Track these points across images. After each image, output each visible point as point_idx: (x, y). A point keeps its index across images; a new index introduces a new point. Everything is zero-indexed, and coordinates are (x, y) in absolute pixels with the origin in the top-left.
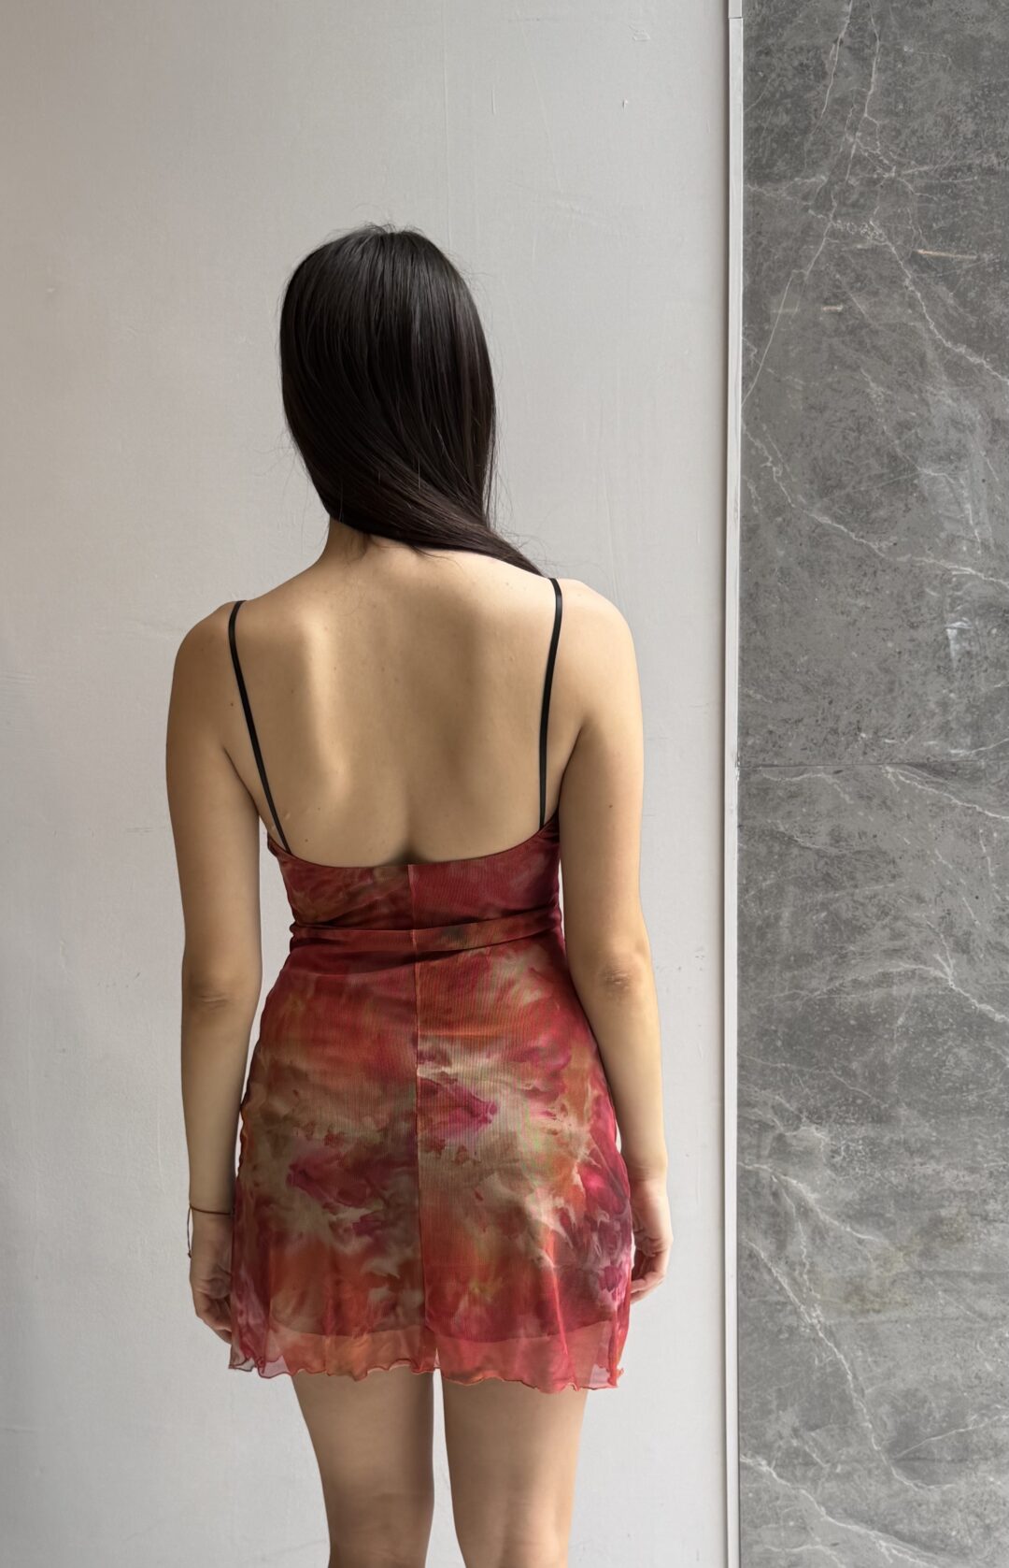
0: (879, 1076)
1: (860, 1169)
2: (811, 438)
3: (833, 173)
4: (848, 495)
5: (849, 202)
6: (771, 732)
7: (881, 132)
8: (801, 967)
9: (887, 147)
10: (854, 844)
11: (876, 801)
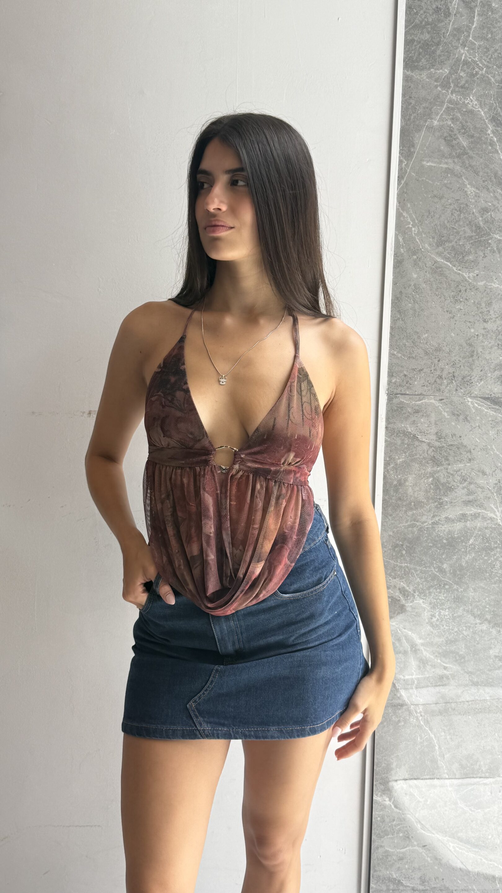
0: (458, 572)
1: (446, 626)
2: (434, 213)
3: (452, 68)
4: (453, 246)
5: (460, 85)
6: (405, 375)
7: (479, 48)
8: (417, 509)
9: (481, 57)
10: (449, 440)
11: (461, 417)
